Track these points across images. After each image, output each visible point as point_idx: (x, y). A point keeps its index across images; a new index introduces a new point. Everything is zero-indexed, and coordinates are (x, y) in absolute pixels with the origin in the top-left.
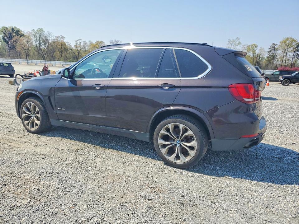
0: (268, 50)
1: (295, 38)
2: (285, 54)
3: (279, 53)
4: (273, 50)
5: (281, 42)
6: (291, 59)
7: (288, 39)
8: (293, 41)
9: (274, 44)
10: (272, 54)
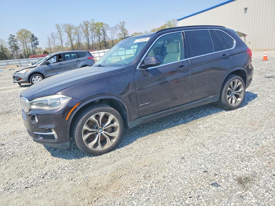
0: (8, 41)
1: (28, 30)
2: (25, 44)
3: (19, 43)
4: (12, 41)
5: (17, 33)
6: (31, 48)
7: (22, 30)
8: (28, 32)
9: (11, 35)
10: (13, 45)
